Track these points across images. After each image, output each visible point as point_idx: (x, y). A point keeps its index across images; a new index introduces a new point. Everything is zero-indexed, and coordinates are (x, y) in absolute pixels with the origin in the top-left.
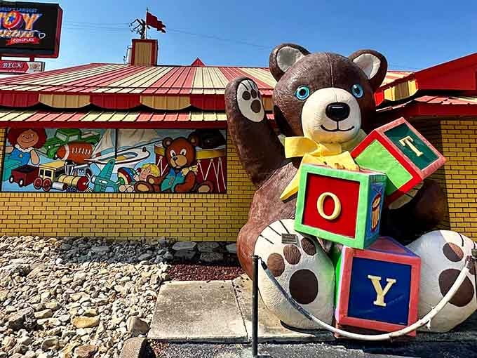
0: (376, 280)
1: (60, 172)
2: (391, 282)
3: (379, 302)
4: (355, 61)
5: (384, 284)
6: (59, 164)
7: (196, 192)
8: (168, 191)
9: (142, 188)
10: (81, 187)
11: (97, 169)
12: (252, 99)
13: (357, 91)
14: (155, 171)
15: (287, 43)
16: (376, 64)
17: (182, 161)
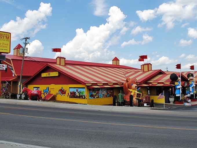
1: (96, 95)
6: (95, 94)
7: (110, 97)
8: (108, 97)
9: (105, 97)
10: (98, 97)
11: (100, 94)
14: (106, 94)
17: (109, 92)
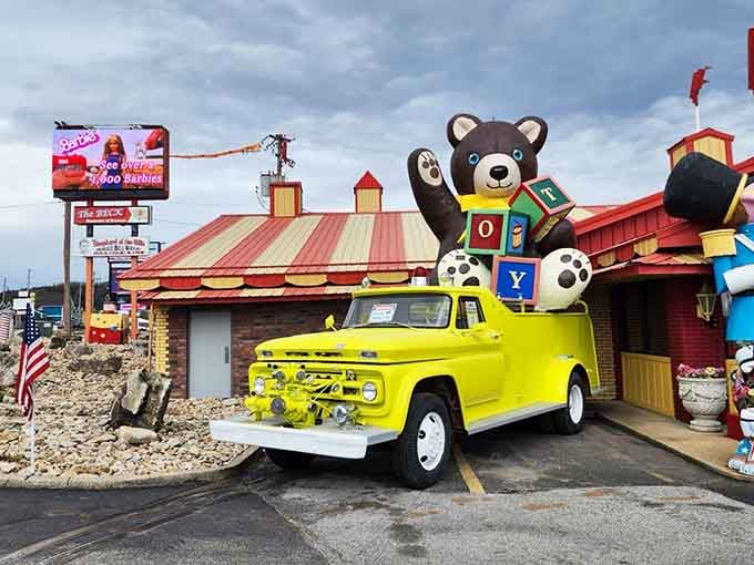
0: (514, 274)
2: (523, 274)
3: (516, 286)
4: (520, 128)
5: (518, 275)
12: (431, 167)
13: (517, 154)
15: (461, 112)
16: (537, 129)
